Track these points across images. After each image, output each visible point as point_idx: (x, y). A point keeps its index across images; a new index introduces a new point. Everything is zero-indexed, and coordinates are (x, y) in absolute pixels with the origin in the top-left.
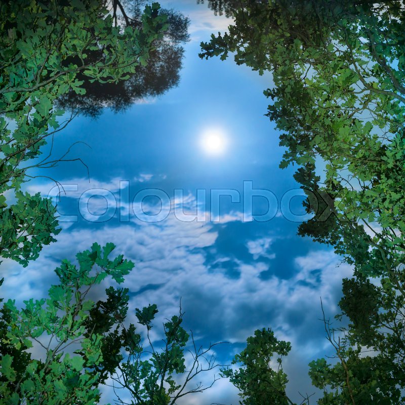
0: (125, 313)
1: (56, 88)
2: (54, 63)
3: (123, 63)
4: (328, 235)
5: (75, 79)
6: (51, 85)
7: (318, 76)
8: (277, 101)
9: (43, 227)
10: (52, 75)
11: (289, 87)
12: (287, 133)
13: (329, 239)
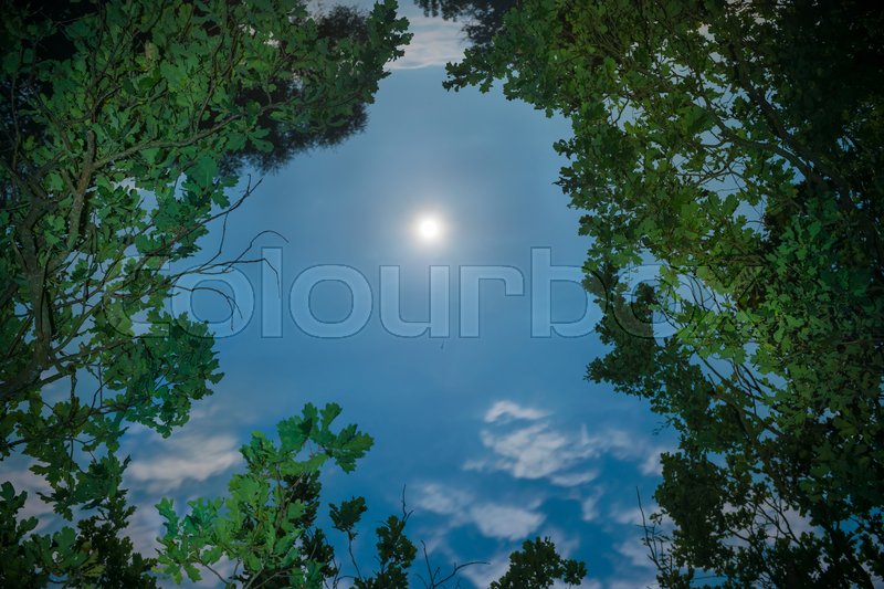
0: (314, 512)
1: (223, 140)
2: (224, 100)
3: (335, 98)
4: (639, 380)
5: (255, 126)
6: (215, 136)
7: (645, 118)
8: (576, 160)
9: (194, 371)
10: (218, 119)
11: (599, 137)
12: (593, 213)
13: (641, 388)
